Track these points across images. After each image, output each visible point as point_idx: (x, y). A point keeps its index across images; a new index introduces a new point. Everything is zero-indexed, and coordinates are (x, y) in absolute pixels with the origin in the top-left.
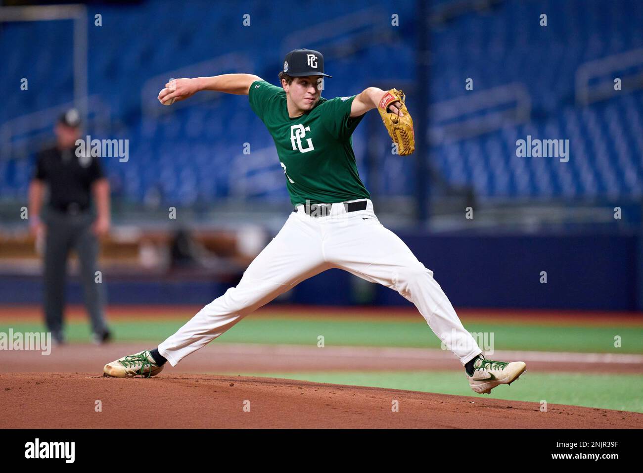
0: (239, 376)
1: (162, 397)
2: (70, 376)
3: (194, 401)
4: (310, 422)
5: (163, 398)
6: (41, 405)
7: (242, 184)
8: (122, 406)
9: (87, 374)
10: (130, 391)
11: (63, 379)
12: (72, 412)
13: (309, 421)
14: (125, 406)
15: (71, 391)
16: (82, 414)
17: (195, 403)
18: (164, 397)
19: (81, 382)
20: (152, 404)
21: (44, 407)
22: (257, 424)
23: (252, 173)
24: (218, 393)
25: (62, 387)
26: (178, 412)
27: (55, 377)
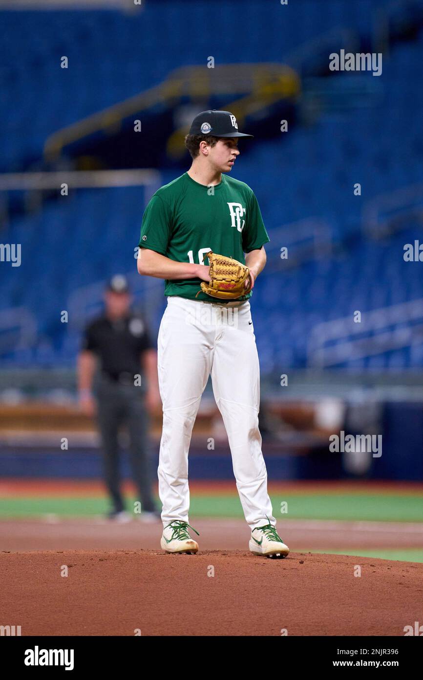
0: (310, 553)
1: (229, 574)
2: (135, 553)
3: (262, 579)
4: (383, 601)
5: (230, 576)
6: (104, 582)
7: (320, 356)
8: (188, 584)
9: (153, 551)
10: (196, 568)
11: (127, 555)
12: (136, 589)
13: (381, 600)
14: (191, 584)
15: (136, 568)
16: (146, 592)
17: (262, 581)
18: (231, 574)
19: (146, 559)
20: (219, 582)
21: (108, 584)
22: (327, 604)
23: (331, 343)
24: (287, 571)
25: (127, 563)
26: (246, 590)
27: (120, 553)
